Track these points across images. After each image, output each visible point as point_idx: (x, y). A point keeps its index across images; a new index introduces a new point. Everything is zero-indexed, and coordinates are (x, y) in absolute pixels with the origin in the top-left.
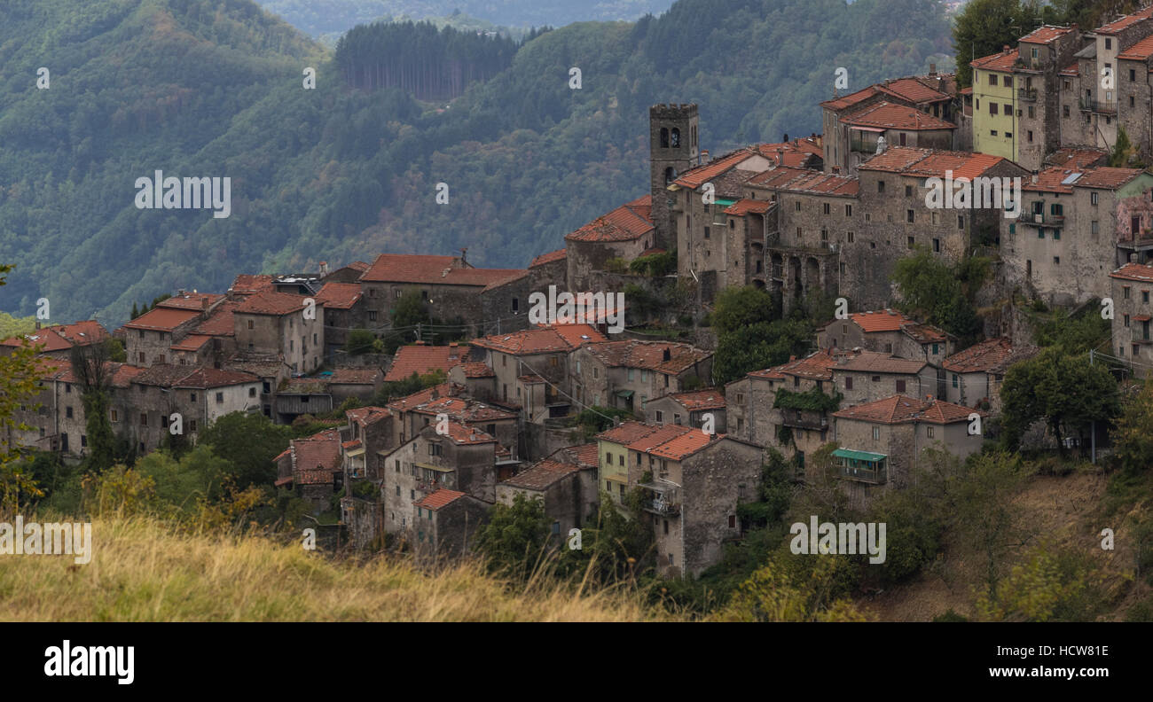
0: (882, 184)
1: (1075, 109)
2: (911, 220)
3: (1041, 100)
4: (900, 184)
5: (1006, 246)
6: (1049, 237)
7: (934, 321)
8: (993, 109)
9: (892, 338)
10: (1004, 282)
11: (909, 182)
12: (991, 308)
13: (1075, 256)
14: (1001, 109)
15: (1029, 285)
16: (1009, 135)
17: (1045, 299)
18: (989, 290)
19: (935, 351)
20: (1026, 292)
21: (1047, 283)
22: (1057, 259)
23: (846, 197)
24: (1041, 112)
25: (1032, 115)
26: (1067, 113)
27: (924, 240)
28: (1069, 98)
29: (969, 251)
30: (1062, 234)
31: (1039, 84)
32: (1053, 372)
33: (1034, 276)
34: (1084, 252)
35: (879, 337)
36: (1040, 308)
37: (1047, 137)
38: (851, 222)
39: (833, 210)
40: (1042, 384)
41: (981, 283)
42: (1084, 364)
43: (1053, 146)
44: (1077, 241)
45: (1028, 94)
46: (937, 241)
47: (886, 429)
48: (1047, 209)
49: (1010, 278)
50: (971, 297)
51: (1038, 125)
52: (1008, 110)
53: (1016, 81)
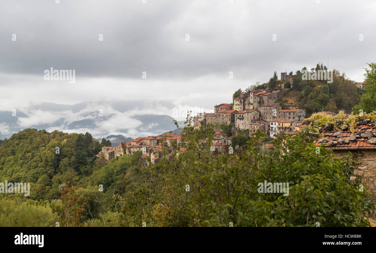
0: (219, 114)
1: (247, 104)
2: (223, 119)
3: (242, 103)
4: (222, 114)
5: (235, 122)
6: (241, 120)
7: (225, 133)
8: (236, 105)
9: (219, 135)
10: (235, 127)
11: (223, 114)
12: (233, 131)
13: (245, 123)
14: (237, 105)
15: (239, 128)
16: (238, 108)
17: (241, 130)
18: (233, 129)
19: (225, 137)
20: (238, 129)
21: (241, 127)
22: (243, 124)
23: (214, 117)
24: (242, 104)
25: (241, 105)
26: (246, 105)
27: (225, 122)
28: (246, 102)
29: (230, 123)
30: (243, 120)
31: (242, 100)
32: (239, 137)
33: (239, 126)
34: (247, 122)
35: (217, 135)
36: (240, 131)
37: (243, 108)
38: (215, 120)
39: (213, 119)
40: (237, 139)
41: (232, 127)
42: (243, 136)
43: (244, 109)
44: (245, 120)
45: (241, 102)
46: (226, 122)
47: (214, 146)
48: (241, 116)
49: (236, 127)
50: (230, 130)
51: (242, 106)
52: (238, 105)
53: (239, 100)
